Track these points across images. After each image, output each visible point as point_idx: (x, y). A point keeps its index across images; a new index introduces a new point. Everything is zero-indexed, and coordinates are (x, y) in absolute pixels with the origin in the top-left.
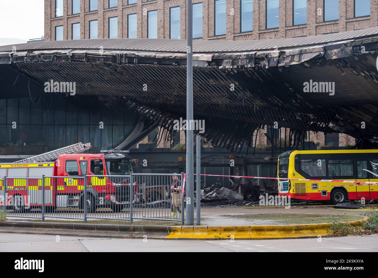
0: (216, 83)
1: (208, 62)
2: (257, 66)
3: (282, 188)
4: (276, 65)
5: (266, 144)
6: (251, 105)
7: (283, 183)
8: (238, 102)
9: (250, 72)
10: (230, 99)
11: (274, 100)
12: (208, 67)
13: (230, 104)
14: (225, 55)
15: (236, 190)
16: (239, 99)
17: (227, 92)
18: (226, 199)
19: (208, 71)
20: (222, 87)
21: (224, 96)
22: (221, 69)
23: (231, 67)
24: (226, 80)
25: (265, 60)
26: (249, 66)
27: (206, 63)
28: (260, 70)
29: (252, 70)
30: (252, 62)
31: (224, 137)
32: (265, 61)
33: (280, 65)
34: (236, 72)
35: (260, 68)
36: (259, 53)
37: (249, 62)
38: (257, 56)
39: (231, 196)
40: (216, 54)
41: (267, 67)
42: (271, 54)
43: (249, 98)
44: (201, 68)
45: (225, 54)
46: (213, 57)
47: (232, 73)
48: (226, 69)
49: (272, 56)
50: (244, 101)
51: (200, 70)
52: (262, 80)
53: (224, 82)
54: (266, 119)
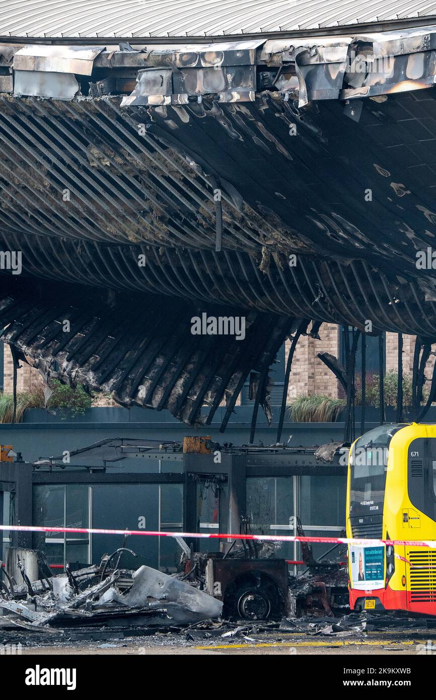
0: (113, 159)
1: (80, 79)
2: (265, 95)
3: (363, 570)
4: (334, 95)
5: (335, 396)
6: (250, 248)
7: (366, 549)
8: (199, 234)
9: (241, 122)
10: (170, 223)
11: (335, 227)
12: (81, 98)
13: (168, 242)
14: (143, 52)
15: (195, 575)
16: (204, 223)
17: (158, 197)
18: (154, 614)
19: (80, 114)
20: (136, 177)
21: (145, 213)
22: (129, 110)
23: (168, 100)
24: (152, 150)
25: (294, 74)
26: (236, 97)
27: (71, 84)
28: (277, 115)
29: (249, 113)
30: (246, 80)
31: (165, 368)
32: (294, 79)
33: (351, 94)
34: (186, 119)
35: (276, 106)
36: (273, 46)
37: (236, 82)
38: (266, 58)
39: (175, 601)
40: (112, 49)
41: (302, 103)
42: (320, 50)
43: (242, 220)
44: (53, 104)
45: (143, 47)
46: (98, 58)
47: (170, 122)
48: (147, 107)
49: (321, 58)
50: (218, 230)
51: (50, 111)
52: (286, 153)
53: (144, 159)
54: (322, 299)
